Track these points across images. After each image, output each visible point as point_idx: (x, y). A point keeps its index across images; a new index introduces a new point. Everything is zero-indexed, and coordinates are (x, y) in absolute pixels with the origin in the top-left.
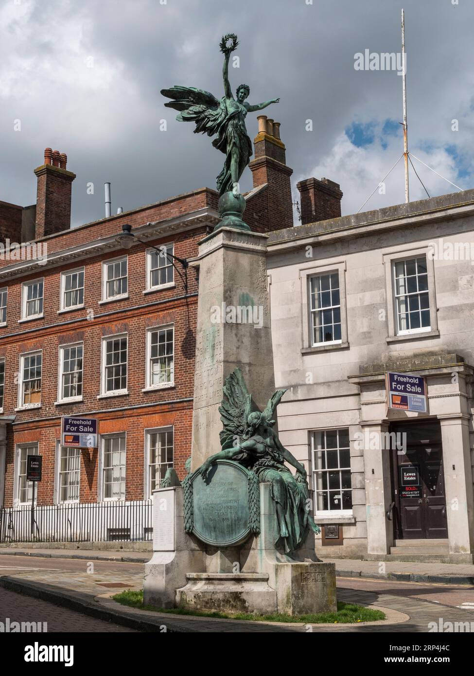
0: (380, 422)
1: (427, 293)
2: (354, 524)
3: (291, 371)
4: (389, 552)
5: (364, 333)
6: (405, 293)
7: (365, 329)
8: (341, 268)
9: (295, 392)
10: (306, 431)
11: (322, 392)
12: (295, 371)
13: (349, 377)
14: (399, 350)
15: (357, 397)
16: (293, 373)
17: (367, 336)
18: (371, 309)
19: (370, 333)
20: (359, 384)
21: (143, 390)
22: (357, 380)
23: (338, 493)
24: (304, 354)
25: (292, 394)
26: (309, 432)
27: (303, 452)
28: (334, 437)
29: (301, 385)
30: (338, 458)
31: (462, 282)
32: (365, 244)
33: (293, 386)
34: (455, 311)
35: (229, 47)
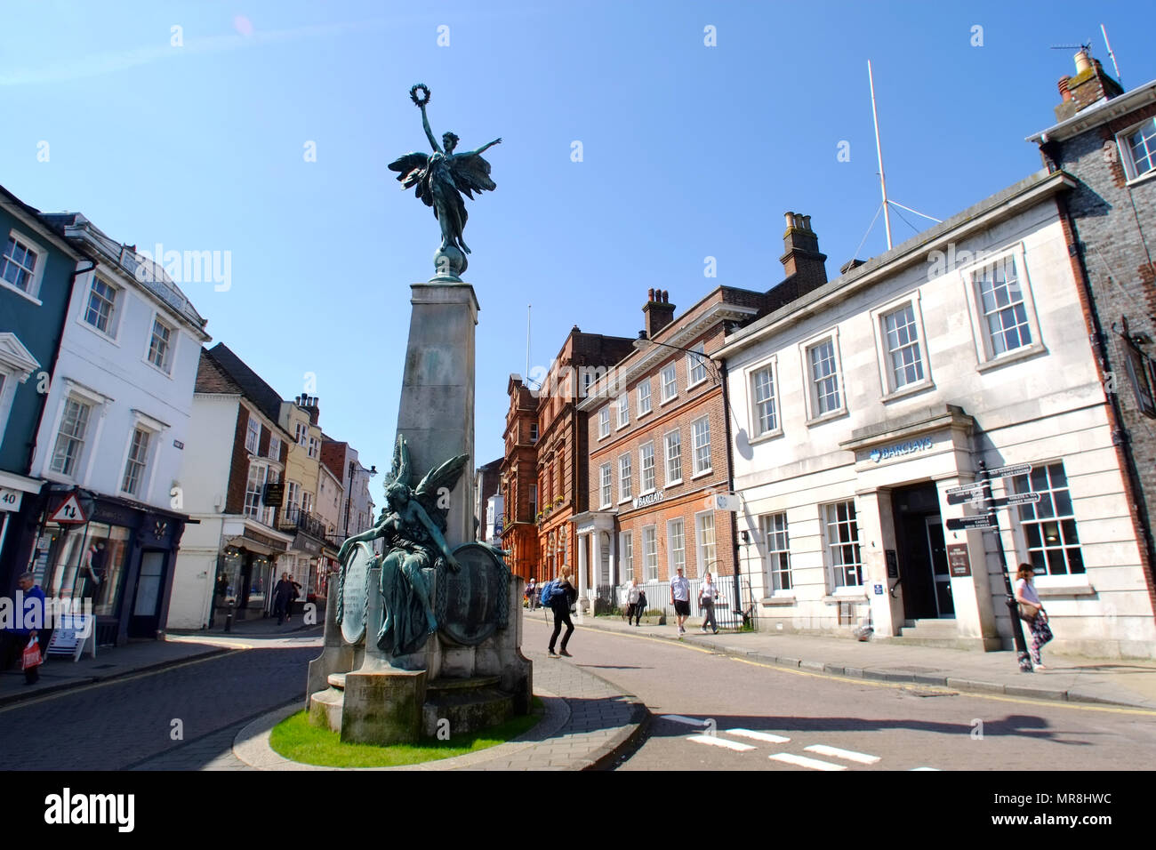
0: (875, 490)
1: (919, 342)
3: (799, 446)
4: (898, 633)
5: (860, 396)
6: (898, 346)
7: (860, 392)
8: (833, 334)
9: (804, 466)
10: (816, 505)
11: (826, 463)
12: (802, 445)
13: (841, 445)
14: (896, 409)
16: (801, 448)
17: (863, 399)
18: (863, 370)
19: (865, 395)
20: (853, 450)
21: (692, 478)
22: (847, 446)
23: (852, 568)
24: (810, 427)
25: (803, 468)
26: (820, 506)
27: (815, 527)
28: (845, 509)
29: (809, 459)
30: (849, 532)
31: (952, 321)
32: (853, 304)
33: (802, 461)
34: (947, 356)
35: (421, 98)
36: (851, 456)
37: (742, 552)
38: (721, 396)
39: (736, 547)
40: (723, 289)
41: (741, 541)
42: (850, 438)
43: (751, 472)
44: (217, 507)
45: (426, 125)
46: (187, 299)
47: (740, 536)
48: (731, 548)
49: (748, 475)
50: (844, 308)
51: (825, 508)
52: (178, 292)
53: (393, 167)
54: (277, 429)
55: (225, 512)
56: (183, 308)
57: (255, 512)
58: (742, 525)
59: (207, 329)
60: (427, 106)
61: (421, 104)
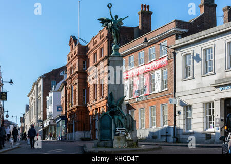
0: (219, 99)
2: (214, 133)
7: (219, 67)
8: (213, 46)
12: (199, 83)
13: (211, 85)
18: (221, 60)
19: (220, 69)
23: (211, 123)
24: (203, 77)
25: (199, 91)
26: (203, 103)
27: (201, 110)
28: (211, 105)
29: (201, 88)
30: (211, 112)
33: (199, 88)
36: (214, 88)
38: (173, 62)
39: (175, 116)
40: (176, 21)
42: (214, 83)
43: (182, 91)
48: (173, 116)
49: (180, 92)
51: (205, 104)
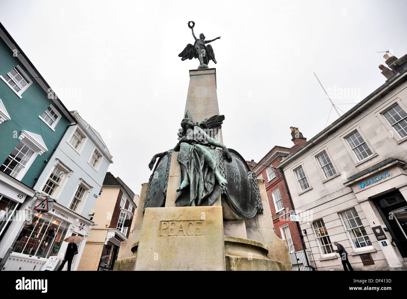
0: (367, 199)
1: (365, 143)
2: (376, 252)
3: (321, 191)
5: (344, 167)
6: (355, 146)
7: (345, 166)
8: (325, 149)
9: (326, 199)
10: (336, 213)
11: (337, 195)
13: (344, 184)
14: (362, 168)
15: (352, 193)
16: (322, 192)
17: (346, 168)
18: (343, 158)
19: (347, 166)
20: (350, 186)
21: (276, 213)
22: (348, 184)
23: (362, 238)
24: (324, 183)
26: (338, 213)
29: (328, 195)
30: (356, 222)
31: (378, 131)
32: (330, 138)
33: (324, 197)
34: (380, 144)
35: (191, 25)
36: (349, 189)
37: (305, 239)
38: (283, 180)
39: (302, 237)
41: (303, 234)
43: (302, 206)
44: (107, 225)
45: (193, 33)
46: (107, 148)
47: (303, 232)
48: (299, 238)
49: (301, 207)
50: (327, 140)
51: (340, 214)
52: (104, 145)
53: (180, 55)
54: (131, 201)
55: (109, 227)
56: (105, 150)
57: (120, 230)
58: (302, 228)
59: (113, 159)
60: (194, 28)
61: (191, 28)
